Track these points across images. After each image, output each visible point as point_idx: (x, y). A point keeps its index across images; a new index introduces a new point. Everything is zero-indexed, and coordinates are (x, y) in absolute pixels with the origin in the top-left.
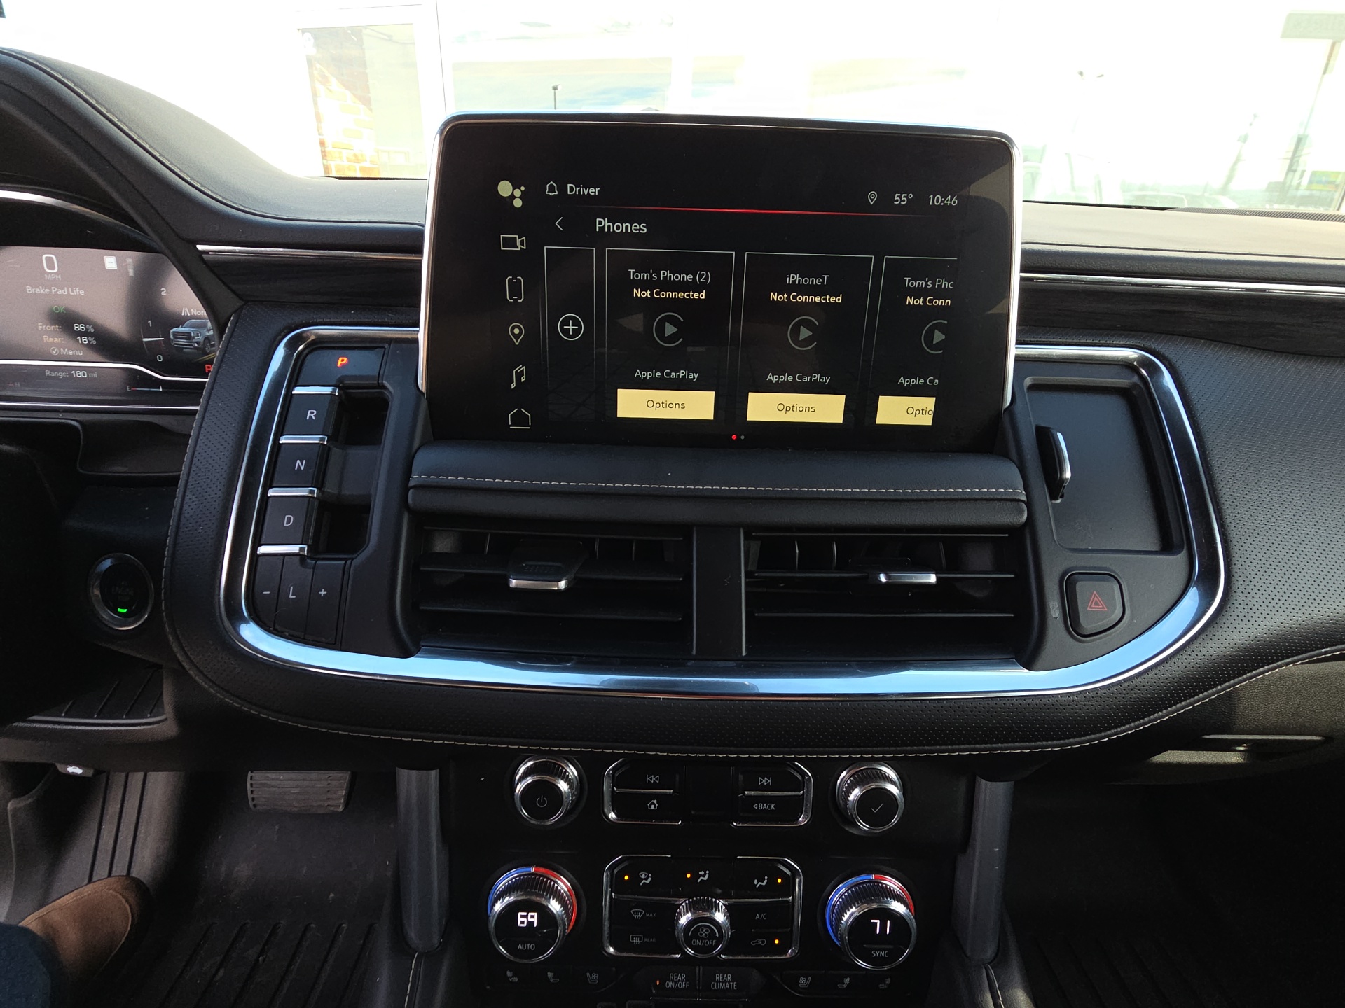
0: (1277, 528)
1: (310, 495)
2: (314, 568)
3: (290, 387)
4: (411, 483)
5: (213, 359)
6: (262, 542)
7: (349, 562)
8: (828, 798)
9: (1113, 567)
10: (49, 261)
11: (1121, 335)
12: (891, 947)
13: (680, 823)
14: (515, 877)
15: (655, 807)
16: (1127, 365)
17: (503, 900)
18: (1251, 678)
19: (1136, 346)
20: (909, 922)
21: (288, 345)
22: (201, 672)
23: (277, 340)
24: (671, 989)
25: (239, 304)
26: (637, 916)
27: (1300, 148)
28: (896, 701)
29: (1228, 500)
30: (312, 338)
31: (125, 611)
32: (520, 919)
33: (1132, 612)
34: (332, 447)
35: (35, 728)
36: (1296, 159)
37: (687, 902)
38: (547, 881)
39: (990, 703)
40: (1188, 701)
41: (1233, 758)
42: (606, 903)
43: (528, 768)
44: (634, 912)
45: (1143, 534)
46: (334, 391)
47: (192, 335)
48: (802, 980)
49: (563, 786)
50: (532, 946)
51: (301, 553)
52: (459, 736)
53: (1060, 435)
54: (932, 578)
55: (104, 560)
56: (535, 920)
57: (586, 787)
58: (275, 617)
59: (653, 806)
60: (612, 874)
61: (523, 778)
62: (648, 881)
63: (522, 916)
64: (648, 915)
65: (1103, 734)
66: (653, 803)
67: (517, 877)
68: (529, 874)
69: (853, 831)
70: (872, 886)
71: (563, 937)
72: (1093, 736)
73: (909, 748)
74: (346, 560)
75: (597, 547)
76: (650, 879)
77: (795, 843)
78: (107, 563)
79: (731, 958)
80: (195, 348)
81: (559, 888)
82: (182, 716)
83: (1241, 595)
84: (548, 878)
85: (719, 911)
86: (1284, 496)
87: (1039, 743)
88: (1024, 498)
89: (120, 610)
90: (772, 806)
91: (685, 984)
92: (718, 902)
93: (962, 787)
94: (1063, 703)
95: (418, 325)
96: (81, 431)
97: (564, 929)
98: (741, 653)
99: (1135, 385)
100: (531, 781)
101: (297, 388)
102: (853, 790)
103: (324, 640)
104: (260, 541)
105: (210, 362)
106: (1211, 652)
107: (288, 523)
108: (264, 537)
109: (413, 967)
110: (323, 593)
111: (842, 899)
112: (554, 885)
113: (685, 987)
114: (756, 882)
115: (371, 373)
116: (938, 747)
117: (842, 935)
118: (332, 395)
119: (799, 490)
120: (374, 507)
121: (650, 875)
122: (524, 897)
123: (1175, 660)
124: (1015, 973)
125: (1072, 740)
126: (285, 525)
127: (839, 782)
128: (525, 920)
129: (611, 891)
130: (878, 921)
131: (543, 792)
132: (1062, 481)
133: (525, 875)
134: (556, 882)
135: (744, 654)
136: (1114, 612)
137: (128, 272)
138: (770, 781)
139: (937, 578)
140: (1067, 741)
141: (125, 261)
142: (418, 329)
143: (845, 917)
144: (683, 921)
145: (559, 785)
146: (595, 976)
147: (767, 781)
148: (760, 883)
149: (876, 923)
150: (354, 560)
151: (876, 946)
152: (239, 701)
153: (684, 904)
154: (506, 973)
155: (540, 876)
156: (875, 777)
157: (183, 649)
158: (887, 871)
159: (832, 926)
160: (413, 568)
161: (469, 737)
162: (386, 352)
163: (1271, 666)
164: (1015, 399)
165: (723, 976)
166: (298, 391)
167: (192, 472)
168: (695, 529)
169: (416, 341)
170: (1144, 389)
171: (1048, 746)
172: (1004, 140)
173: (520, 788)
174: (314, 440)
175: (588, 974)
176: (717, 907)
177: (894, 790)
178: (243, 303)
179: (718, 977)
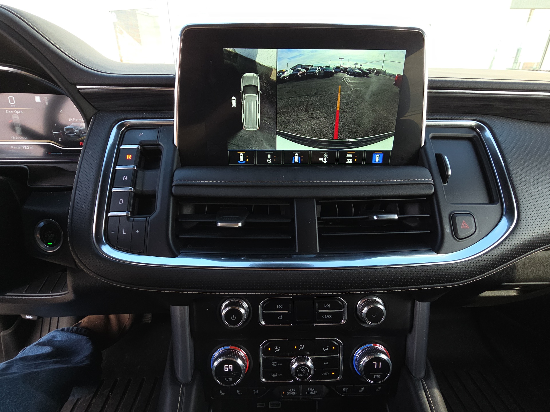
0: (537, 192)
1: (130, 190)
2: (133, 221)
3: (119, 146)
4: (173, 184)
5: (84, 139)
6: (110, 211)
7: (148, 218)
8: (353, 312)
9: (471, 211)
10: (11, 99)
11: (468, 115)
12: (382, 373)
13: (292, 325)
14: (222, 351)
15: (281, 318)
16: (471, 128)
17: (218, 360)
18: (529, 254)
19: (475, 119)
20: (389, 363)
21: (118, 128)
22: (86, 267)
23: (113, 126)
24: (289, 395)
25: (96, 111)
26: (274, 365)
27: (518, 53)
28: (384, 268)
29: (517, 181)
30: (128, 125)
31: (51, 244)
32: (225, 368)
33: (479, 229)
34: (138, 170)
35: (12, 298)
36: (517, 58)
37: (295, 358)
38: (236, 352)
39: (423, 268)
40: (504, 265)
41: (513, 293)
42: (261, 360)
43: (227, 304)
44: (273, 363)
45: (481, 196)
46: (138, 147)
47: (74, 129)
48: (344, 389)
49: (242, 311)
50: (231, 379)
51: (127, 215)
52: (199, 290)
53: (446, 157)
54: (396, 217)
55: (40, 223)
56: (232, 368)
57: (252, 311)
58: (117, 242)
59: (280, 318)
60: (263, 347)
61: (224, 309)
62: (278, 350)
63: (226, 367)
64: (279, 364)
65: (470, 280)
66: (280, 317)
67: (223, 350)
68: (228, 349)
69: (364, 325)
70: (373, 349)
71: (244, 375)
72: (466, 281)
73: (389, 288)
74: (147, 217)
75: (253, 210)
76: (279, 349)
77: (340, 332)
78: (42, 224)
79: (314, 381)
80: (75, 135)
81: (241, 354)
82: (76, 291)
83: (524, 220)
84: (236, 351)
85: (309, 361)
86: (539, 179)
87: (443, 284)
88: (433, 183)
89: (48, 243)
90: (330, 316)
91: (295, 393)
92: (308, 358)
93: (409, 305)
94: (454, 267)
95: (173, 118)
96: (28, 170)
97: (244, 371)
98: (317, 251)
99: (475, 136)
100: (228, 309)
101: (122, 146)
102: (365, 308)
103: (139, 251)
104: (109, 210)
105: (82, 141)
106: (513, 244)
107: (121, 202)
108: (111, 209)
109: (181, 390)
110: (137, 231)
111: (360, 354)
112: (239, 353)
113: (295, 394)
114: (324, 349)
115: (154, 139)
116: (402, 287)
117: (361, 370)
118: (137, 148)
119: (339, 182)
120: (158, 194)
121: (279, 348)
122: (227, 359)
123: (498, 247)
124: (434, 382)
125: (457, 283)
126: (120, 203)
127: (358, 305)
128: (227, 368)
129: (263, 355)
130: (376, 363)
131: (234, 314)
132: (448, 175)
133: (227, 349)
134: (239, 352)
135: (318, 251)
136: (472, 229)
137: (45, 103)
138: (329, 306)
139: (398, 217)
140: (455, 283)
141: (44, 98)
142: (173, 120)
143: (362, 362)
144: (294, 366)
145: (240, 310)
146: (257, 391)
147: (328, 306)
148: (326, 349)
149: (375, 364)
150: (150, 217)
151: (375, 373)
152: (103, 278)
153: (294, 359)
154: (219, 392)
155: (233, 350)
156: (374, 302)
157: (78, 257)
158: (378, 342)
159: (356, 366)
160: (176, 220)
161: (203, 290)
162: (160, 129)
163: (537, 249)
164: (426, 142)
165: (311, 389)
166: (122, 147)
167: (78, 182)
168: (295, 200)
169: (173, 125)
170: (479, 138)
171: (447, 285)
172: (420, 32)
173: (224, 313)
174: (131, 167)
175: (254, 390)
176: (308, 360)
177: (382, 307)
178: (97, 111)
179: (309, 389)
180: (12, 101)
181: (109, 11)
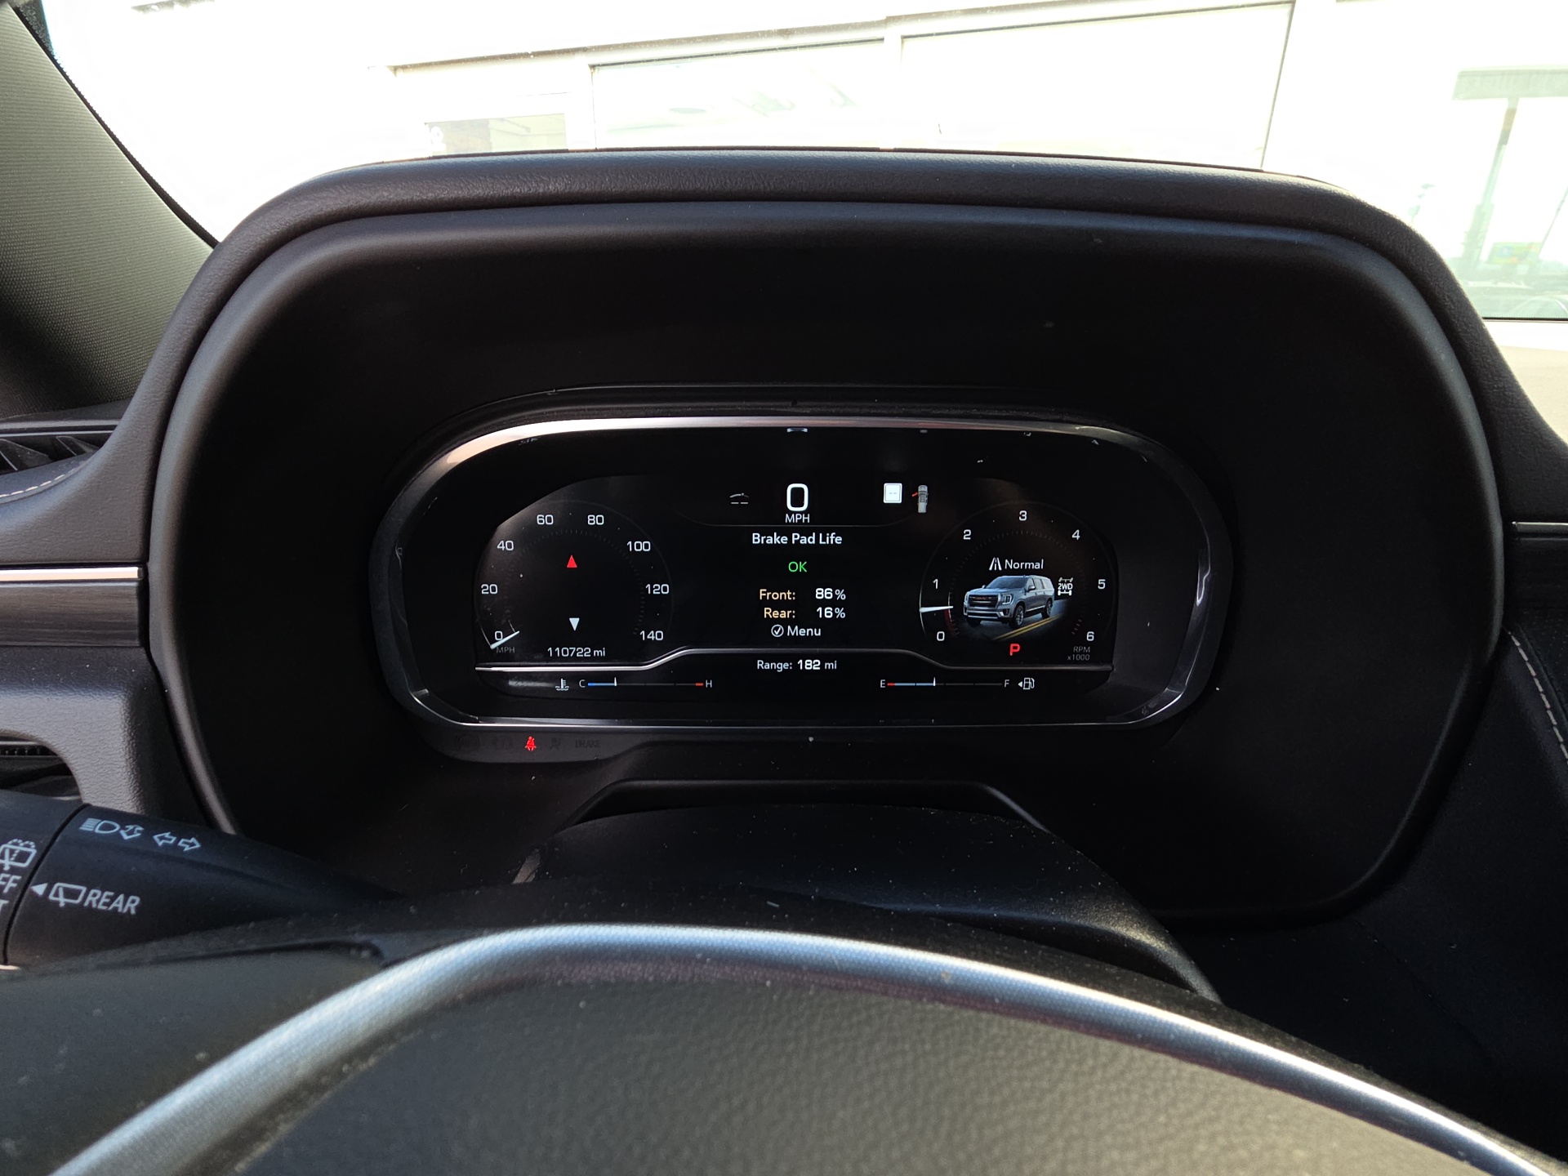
180: (797, 501)
181: (425, 124)
